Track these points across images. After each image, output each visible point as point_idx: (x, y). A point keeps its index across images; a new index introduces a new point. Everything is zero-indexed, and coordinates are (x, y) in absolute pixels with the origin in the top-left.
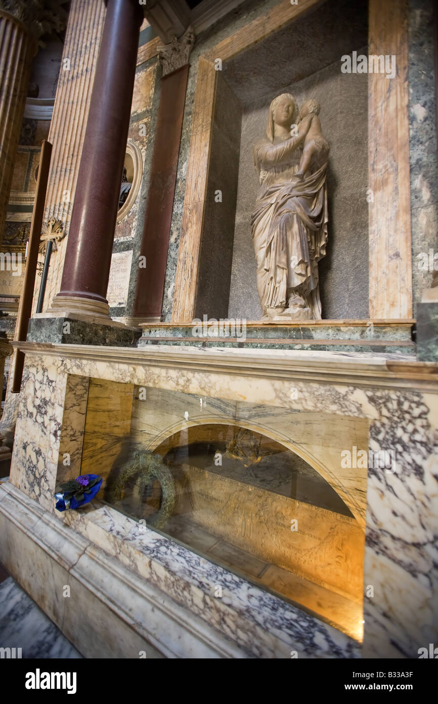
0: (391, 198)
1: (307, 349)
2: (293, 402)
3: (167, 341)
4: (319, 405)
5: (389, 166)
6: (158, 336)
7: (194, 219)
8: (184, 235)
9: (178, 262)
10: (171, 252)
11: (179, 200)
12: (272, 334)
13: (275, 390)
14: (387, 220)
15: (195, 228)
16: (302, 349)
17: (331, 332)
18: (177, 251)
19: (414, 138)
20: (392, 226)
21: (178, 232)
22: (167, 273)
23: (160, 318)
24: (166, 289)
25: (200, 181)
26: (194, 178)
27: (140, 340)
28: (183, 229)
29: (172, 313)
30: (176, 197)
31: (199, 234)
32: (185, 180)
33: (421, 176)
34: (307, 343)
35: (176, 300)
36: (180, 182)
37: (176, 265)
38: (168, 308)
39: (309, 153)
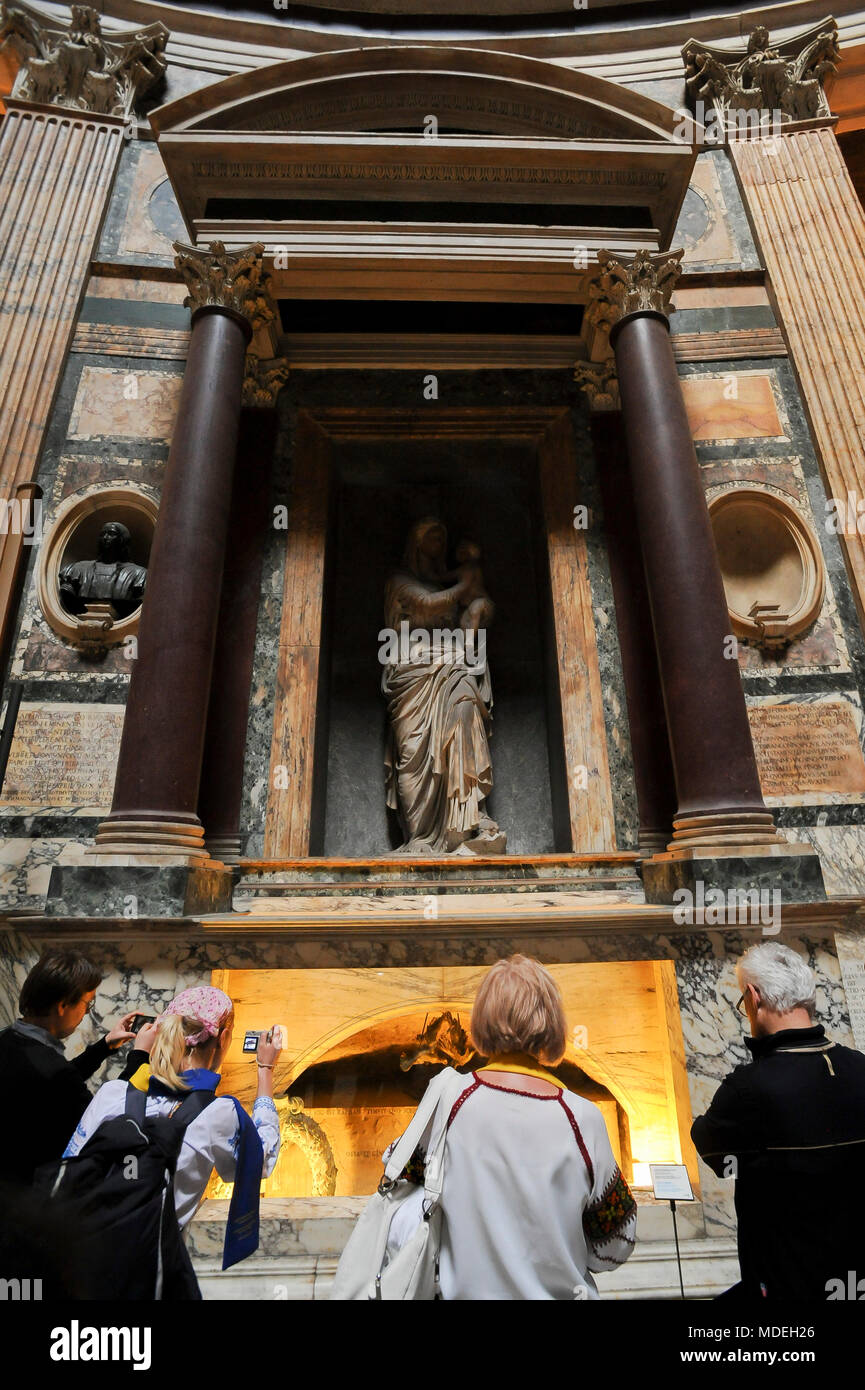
0: (584, 706)
1: (533, 892)
3: (303, 890)
6: (281, 881)
7: (303, 672)
8: (282, 697)
9: (274, 743)
10: (255, 722)
11: (265, 633)
14: (582, 729)
15: (304, 689)
16: (527, 891)
17: (558, 869)
18: (268, 722)
19: (600, 643)
20: (588, 738)
21: (267, 689)
22: (246, 759)
23: (238, 842)
24: (245, 788)
25: (309, 611)
26: (298, 604)
27: (239, 890)
28: (279, 685)
29: (263, 833)
30: (259, 626)
31: (313, 701)
32: (277, 600)
33: (610, 687)
34: (532, 884)
35: (272, 810)
36: (267, 603)
37: (268, 748)
38: (252, 823)
39: (479, 617)
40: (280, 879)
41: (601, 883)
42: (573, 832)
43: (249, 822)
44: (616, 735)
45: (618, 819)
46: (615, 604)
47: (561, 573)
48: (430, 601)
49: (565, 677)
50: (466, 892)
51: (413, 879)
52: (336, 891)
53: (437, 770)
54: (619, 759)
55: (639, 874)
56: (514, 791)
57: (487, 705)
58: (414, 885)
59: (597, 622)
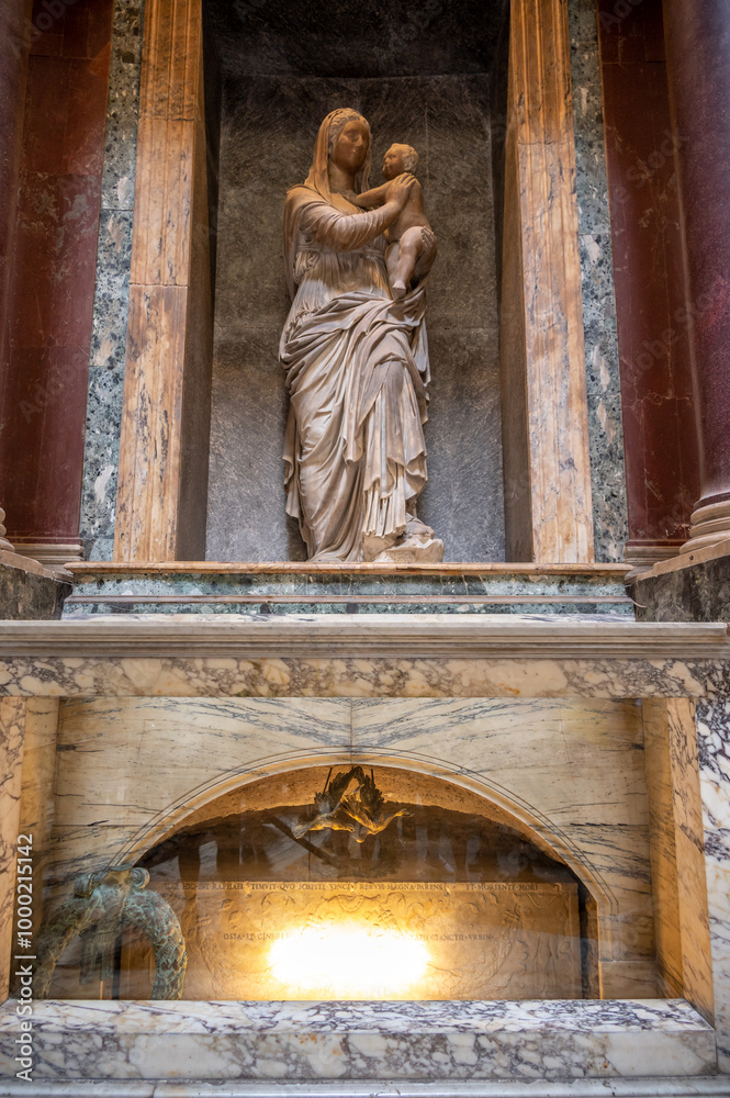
0: (559, 373)
1: (479, 612)
2: (595, 688)
3: (159, 604)
4: (631, 688)
5: (555, 319)
6: (129, 592)
7: (164, 322)
8: (135, 356)
9: (125, 417)
10: (97, 390)
11: (110, 265)
12: (411, 587)
13: (566, 674)
14: (555, 405)
15: (167, 345)
16: (471, 612)
17: (514, 584)
18: (117, 389)
19: (586, 285)
20: (563, 416)
21: (115, 344)
22: (87, 440)
23: (77, 547)
24: (86, 478)
25: (172, 235)
26: (156, 227)
27: (71, 603)
28: (131, 339)
29: (112, 537)
30: (101, 256)
31: (179, 361)
32: (126, 220)
33: (597, 347)
34: (478, 602)
35: (123, 508)
36: (111, 222)
37: (117, 425)
38: (97, 525)
39: (414, 252)
40: (128, 590)
41: (577, 604)
42: (535, 542)
43: (94, 523)
44: (602, 414)
45: (599, 527)
46: (612, 229)
47: (536, 185)
48: (344, 225)
49: (533, 332)
50: (385, 611)
51: (312, 592)
52: (206, 606)
53: (351, 456)
54: (604, 446)
55: (630, 592)
56: (455, 500)
57: (423, 375)
58: (313, 600)
59: (584, 256)
